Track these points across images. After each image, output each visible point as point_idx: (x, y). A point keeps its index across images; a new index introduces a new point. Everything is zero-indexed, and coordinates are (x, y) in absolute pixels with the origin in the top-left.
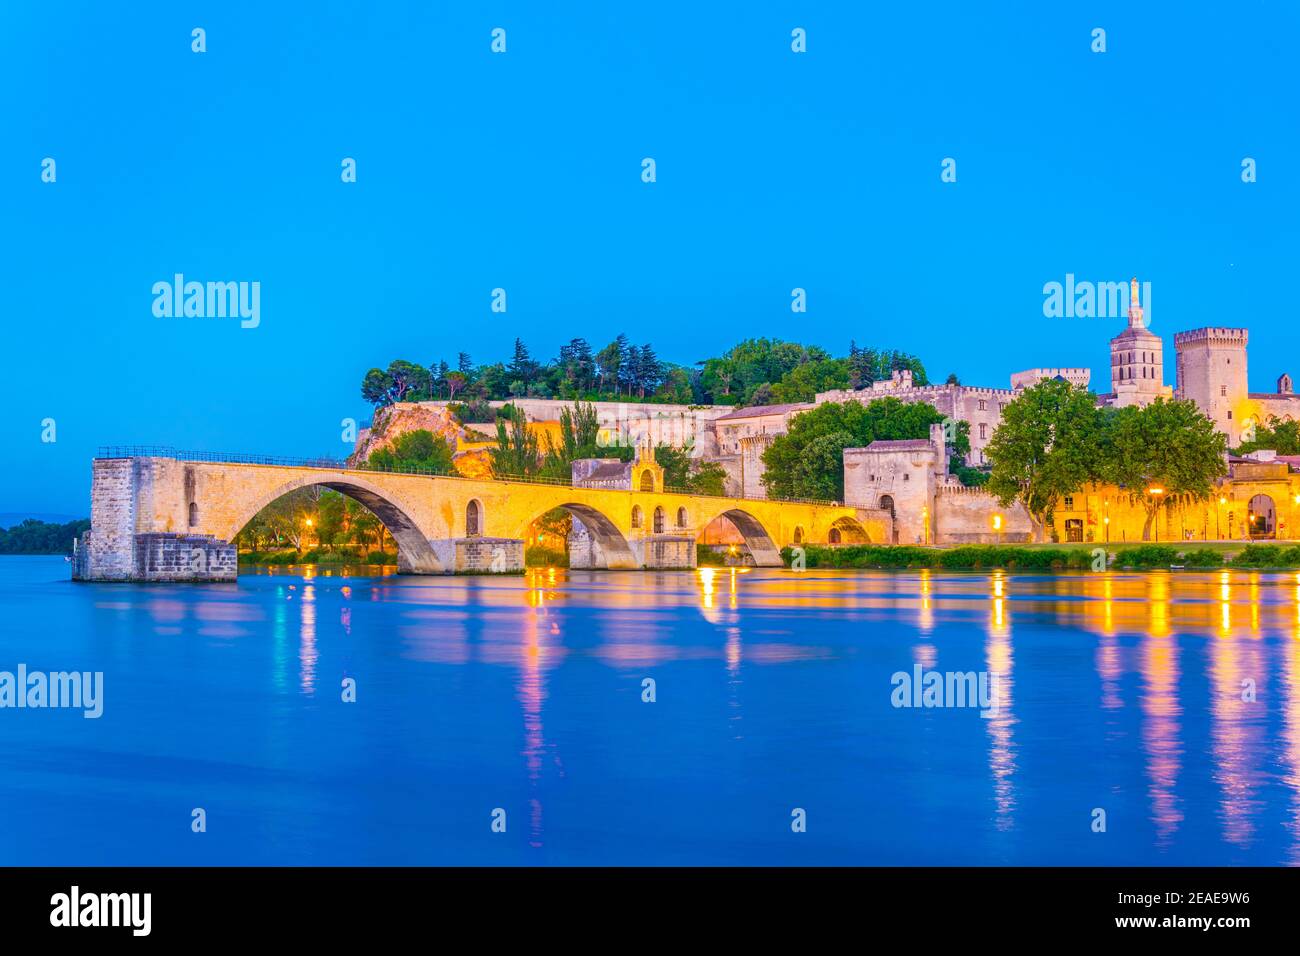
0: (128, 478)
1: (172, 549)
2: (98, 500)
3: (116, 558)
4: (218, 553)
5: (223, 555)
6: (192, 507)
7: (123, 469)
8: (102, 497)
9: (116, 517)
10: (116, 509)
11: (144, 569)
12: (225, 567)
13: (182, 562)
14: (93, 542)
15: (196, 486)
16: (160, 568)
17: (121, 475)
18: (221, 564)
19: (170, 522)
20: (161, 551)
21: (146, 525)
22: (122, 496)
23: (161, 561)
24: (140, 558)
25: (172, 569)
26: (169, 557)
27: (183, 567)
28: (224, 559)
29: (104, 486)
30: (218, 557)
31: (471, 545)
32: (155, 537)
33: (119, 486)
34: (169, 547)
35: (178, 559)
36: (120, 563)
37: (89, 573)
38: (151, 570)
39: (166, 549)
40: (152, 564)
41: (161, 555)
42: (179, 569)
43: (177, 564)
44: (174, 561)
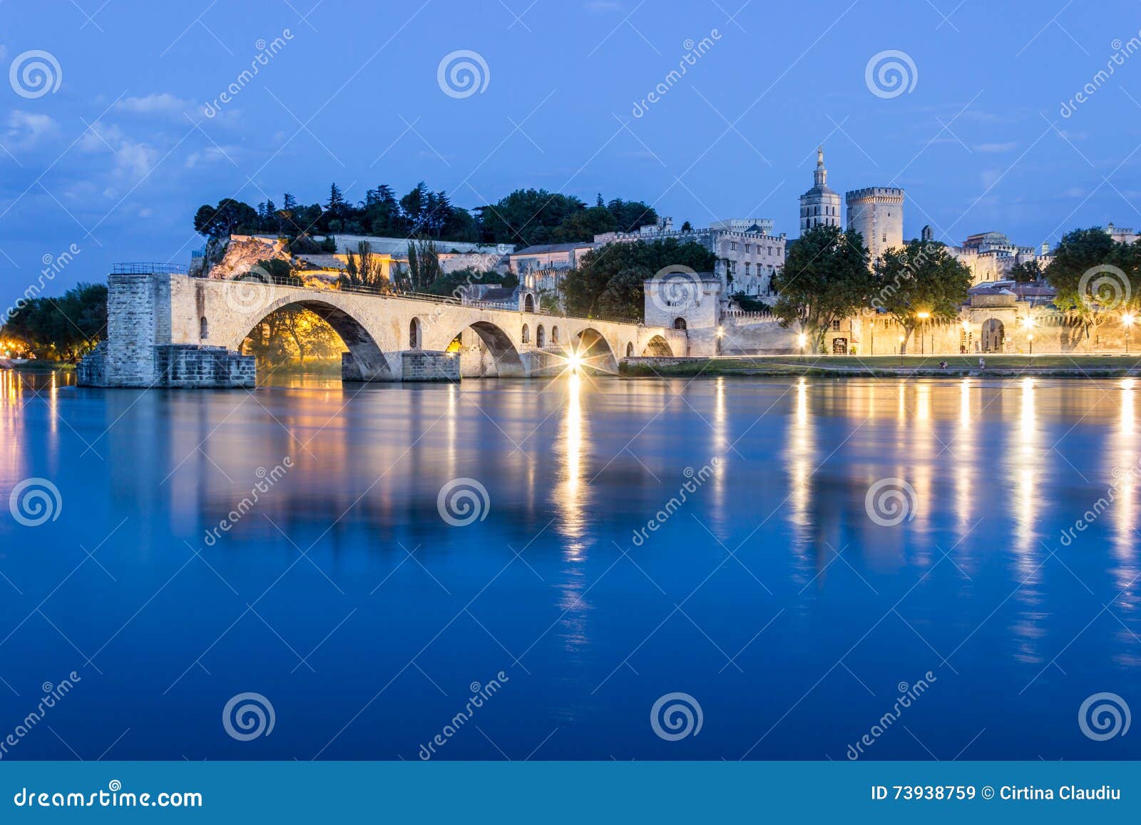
0: (147, 293)
1: (194, 359)
2: (114, 313)
3: (137, 367)
4: (238, 363)
5: (243, 365)
6: (203, 321)
7: (141, 284)
8: (119, 311)
9: (135, 329)
10: (134, 321)
11: (166, 378)
12: (245, 376)
13: (204, 371)
14: (111, 353)
15: (206, 302)
16: (182, 376)
17: (139, 290)
18: (241, 373)
19: (186, 335)
20: (183, 362)
21: (165, 337)
22: (141, 309)
23: (183, 370)
24: (163, 366)
25: (194, 378)
26: (191, 367)
27: (204, 376)
28: (244, 368)
29: (122, 300)
30: (238, 368)
31: (416, 356)
32: (178, 348)
33: (138, 300)
34: (191, 357)
35: (200, 368)
36: (140, 372)
37: (106, 381)
38: (174, 378)
39: (188, 359)
40: (175, 373)
41: (183, 365)
42: (201, 378)
43: (199, 373)
44: (196, 370)
